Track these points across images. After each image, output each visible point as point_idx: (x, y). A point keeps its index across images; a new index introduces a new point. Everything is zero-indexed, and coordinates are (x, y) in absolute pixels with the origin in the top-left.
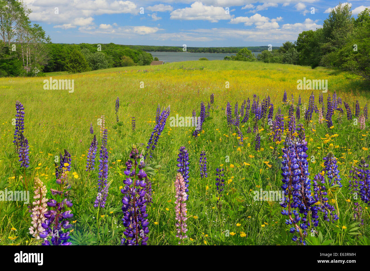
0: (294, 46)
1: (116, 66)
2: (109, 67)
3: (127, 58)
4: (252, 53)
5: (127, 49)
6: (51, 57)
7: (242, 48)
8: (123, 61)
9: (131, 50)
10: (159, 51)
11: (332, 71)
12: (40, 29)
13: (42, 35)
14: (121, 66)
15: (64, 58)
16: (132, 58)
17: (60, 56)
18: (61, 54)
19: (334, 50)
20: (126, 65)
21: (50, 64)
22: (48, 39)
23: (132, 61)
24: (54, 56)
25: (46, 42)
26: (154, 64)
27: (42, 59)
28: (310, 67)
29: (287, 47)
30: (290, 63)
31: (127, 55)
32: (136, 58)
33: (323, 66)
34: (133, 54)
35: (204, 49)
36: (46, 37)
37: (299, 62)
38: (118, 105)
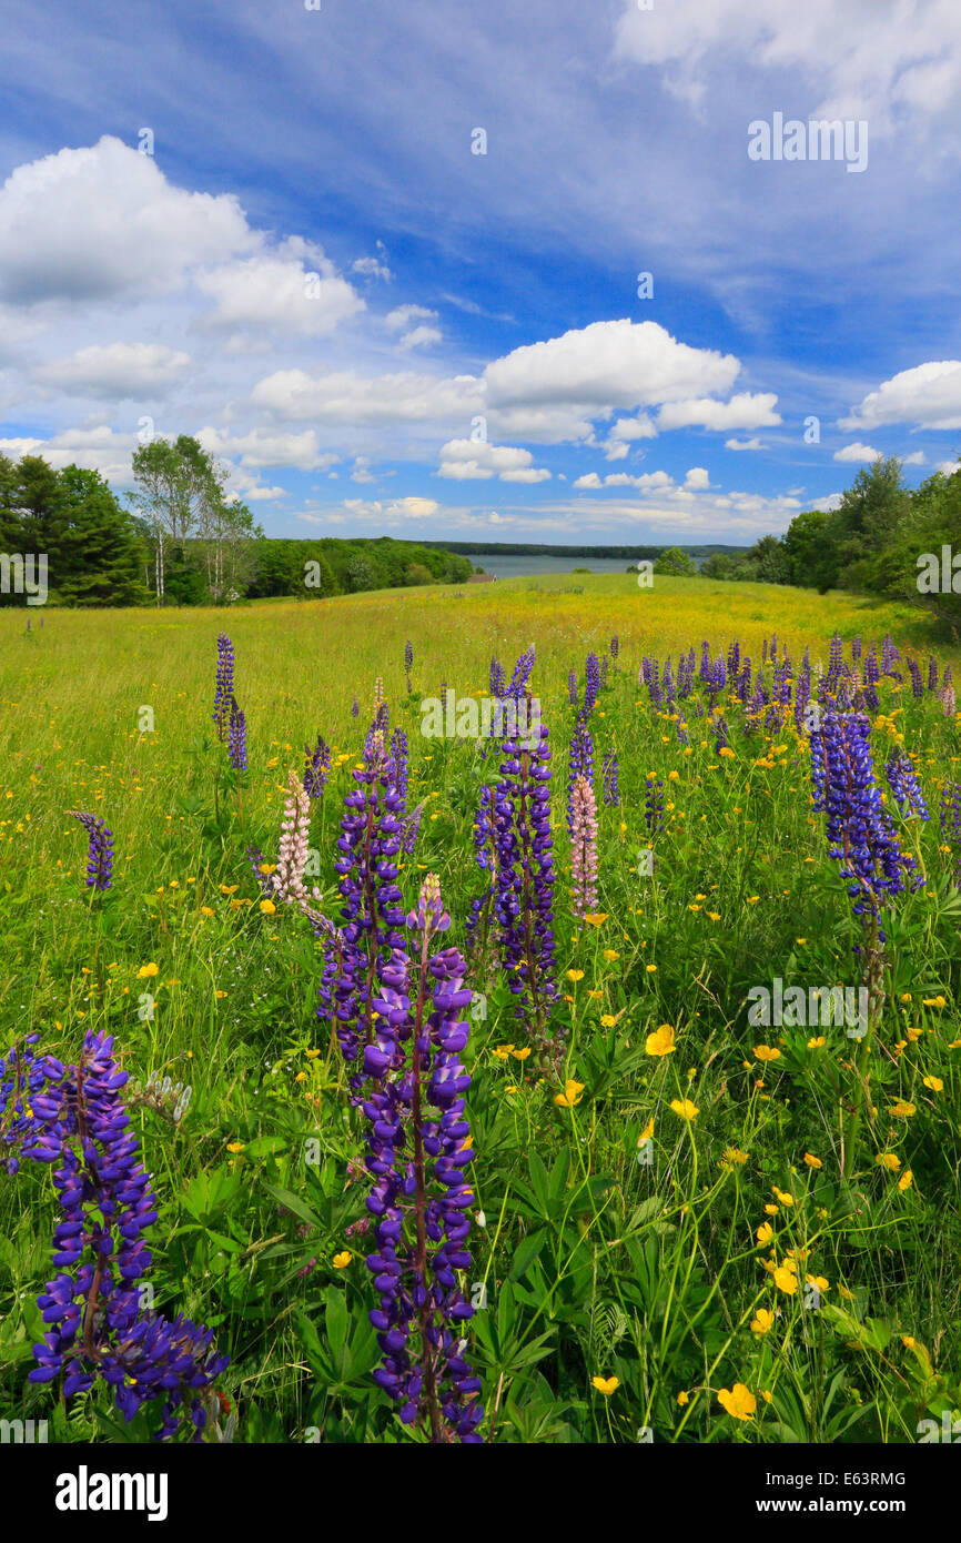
0: (781, 545)
1: (394, 586)
2: (379, 587)
3: (418, 569)
4: (690, 560)
5: (418, 548)
6: (262, 568)
7: (669, 548)
8: (411, 574)
9: (426, 551)
10: (485, 553)
11: (863, 601)
12: (245, 510)
13: (248, 522)
14: (404, 584)
15: (289, 569)
16: (429, 566)
17: (279, 564)
18: (285, 560)
19: (866, 556)
20: (416, 582)
21: (261, 581)
22: (259, 529)
23: (428, 574)
24: (270, 564)
25: (255, 537)
26: (475, 581)
27: (244, 571)
28: (816, 591)
29: (766, 546)
30: (772, 582)
31: (418, 562)
32: (437, 569)
33: (844, 588)
34: (430, 560)
35: (583, 549)
36: (255, 526)
37: (791, 579)
38: (409, 657)
